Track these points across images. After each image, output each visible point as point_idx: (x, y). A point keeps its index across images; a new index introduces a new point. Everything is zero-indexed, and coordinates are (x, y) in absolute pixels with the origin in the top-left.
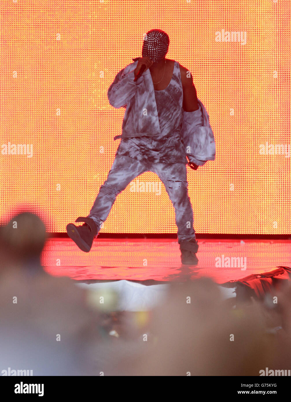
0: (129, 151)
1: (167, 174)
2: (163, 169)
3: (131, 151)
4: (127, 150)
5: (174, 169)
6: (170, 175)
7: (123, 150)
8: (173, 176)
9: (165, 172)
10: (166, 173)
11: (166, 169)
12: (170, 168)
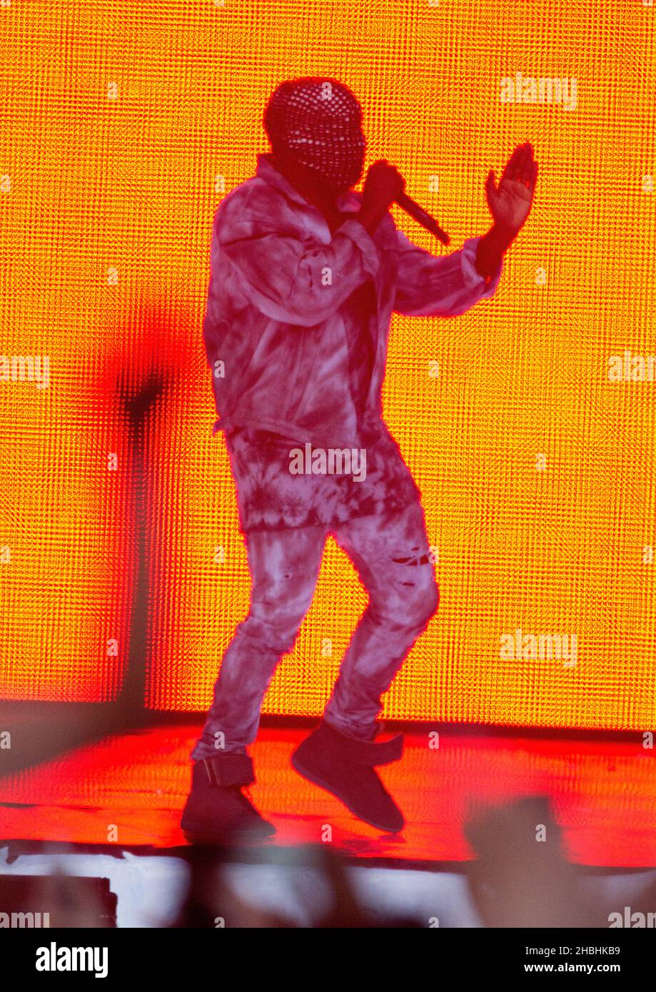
0: (316, 505)
1: (391, 542)
2: (382, 527)
3: (318, 505)
4: (309, 506)
5: (410, 521)
6: (403, 542)
7: (300, 508)
8: (411, 544)
9: (386, 534)
10: (391, 537)
11: (390, 525)
12: (399, 520)
